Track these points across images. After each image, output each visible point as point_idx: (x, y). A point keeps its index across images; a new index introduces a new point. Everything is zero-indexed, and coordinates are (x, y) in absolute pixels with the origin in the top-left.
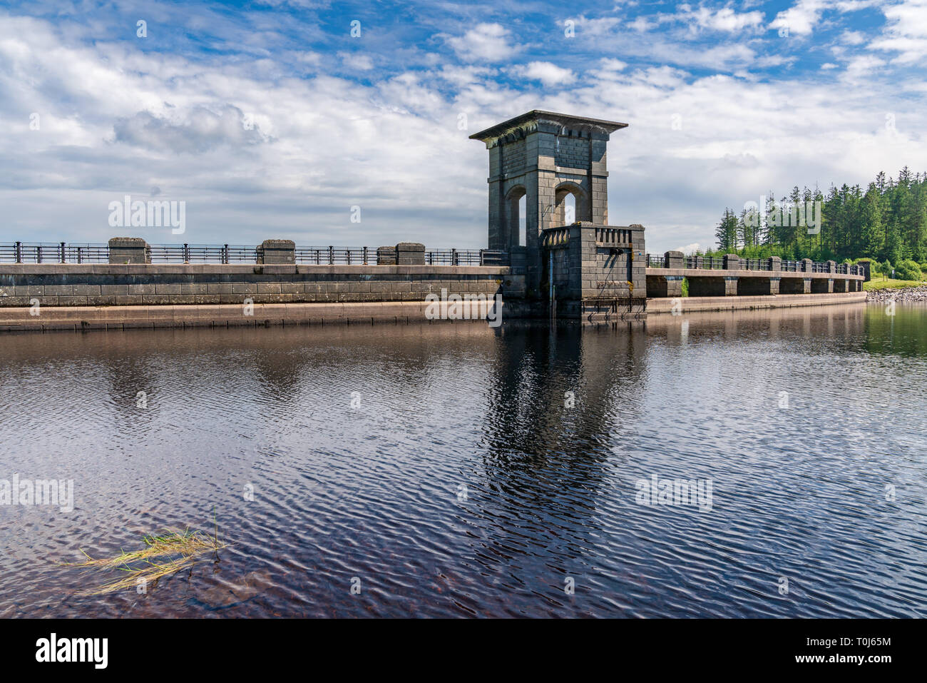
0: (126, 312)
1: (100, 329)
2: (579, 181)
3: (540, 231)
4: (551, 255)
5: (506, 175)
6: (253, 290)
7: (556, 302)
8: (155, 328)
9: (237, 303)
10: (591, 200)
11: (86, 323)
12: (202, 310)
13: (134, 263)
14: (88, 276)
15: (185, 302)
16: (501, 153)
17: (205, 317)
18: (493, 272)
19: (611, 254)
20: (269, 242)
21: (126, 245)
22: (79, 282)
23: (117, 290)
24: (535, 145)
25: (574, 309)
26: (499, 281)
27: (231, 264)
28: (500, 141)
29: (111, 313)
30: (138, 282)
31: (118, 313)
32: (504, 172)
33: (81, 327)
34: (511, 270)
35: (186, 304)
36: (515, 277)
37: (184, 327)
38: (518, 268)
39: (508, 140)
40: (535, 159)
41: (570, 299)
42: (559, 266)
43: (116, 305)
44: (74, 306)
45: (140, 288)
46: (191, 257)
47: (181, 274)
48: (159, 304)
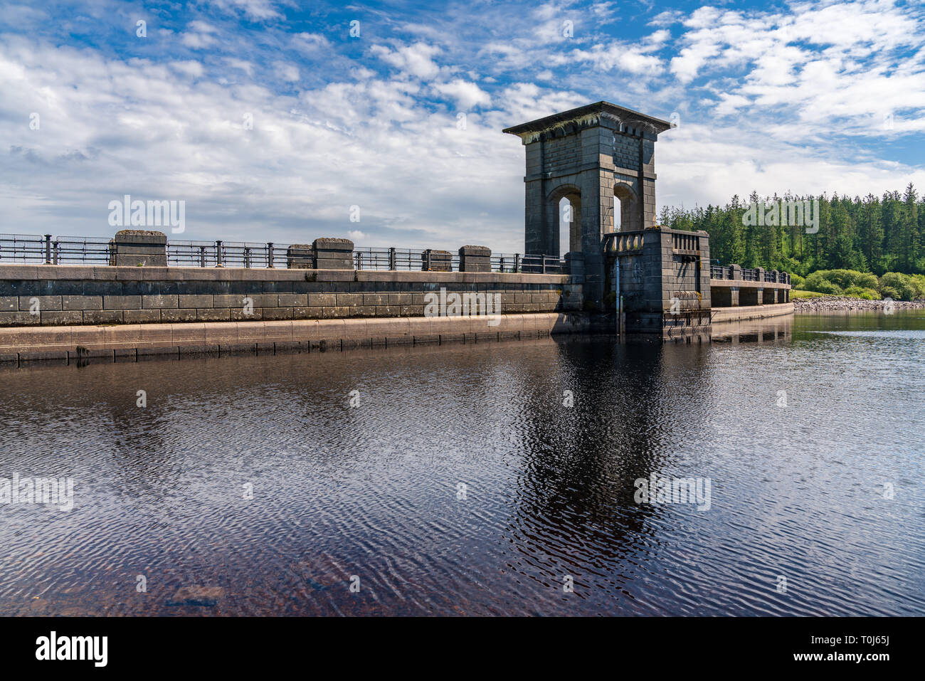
0: (141, 332)
1: (105, 358)
2: (630, 183)
3: (602, 236)
4: (618, 262)
5: (550, 173)
6: (303, 302)
7: (624, 315)
8: (180, 354)
9: (283, 319)
10: (642, 203)
11: (84, 350)
12: (243, 329)
13: (151, 264)
14: (84, 283)
15: (217, 318)
16: (543, 149)
17: (246, 338)
18: (555, 281)
19: (683, 262)
20: (324, 241)
21: (140, 241)
22: (71, 292)
23: (126, 302)
24: (594, 141)
25: (651, 322)
26: (560, 291)
27: (276, 269)
28: (542, 136)
29: (121, 335)
30: (155, 292)
31: (131, 335)
32: (546, 170)
33: (76, 355)
34: (571, 278)
35: (219, 321)
36: (573, 287)
37: (219, 352)
38: (577, 277)
39: (554, 135)
40: (595, 156)
41: (645, 310)
42: (627, 275)
43: (124, 323)
44: (63, 324)
45: (159, 300)
46: (227, 259)
47: (213, 281)
48: (184, 321)
